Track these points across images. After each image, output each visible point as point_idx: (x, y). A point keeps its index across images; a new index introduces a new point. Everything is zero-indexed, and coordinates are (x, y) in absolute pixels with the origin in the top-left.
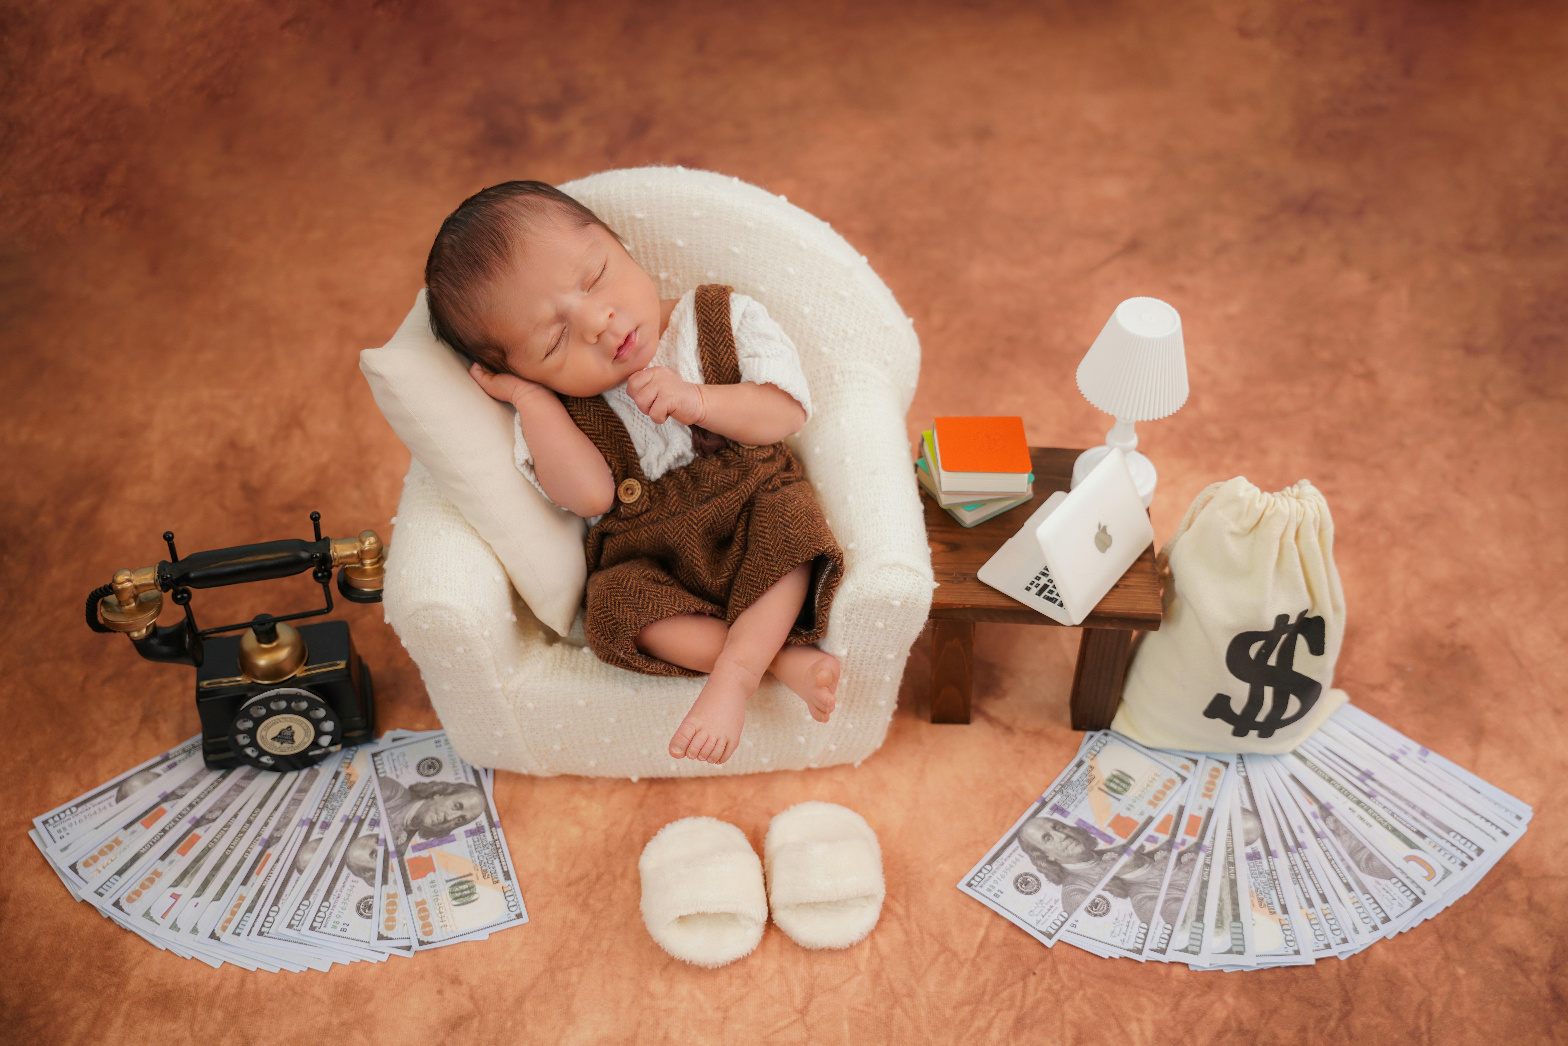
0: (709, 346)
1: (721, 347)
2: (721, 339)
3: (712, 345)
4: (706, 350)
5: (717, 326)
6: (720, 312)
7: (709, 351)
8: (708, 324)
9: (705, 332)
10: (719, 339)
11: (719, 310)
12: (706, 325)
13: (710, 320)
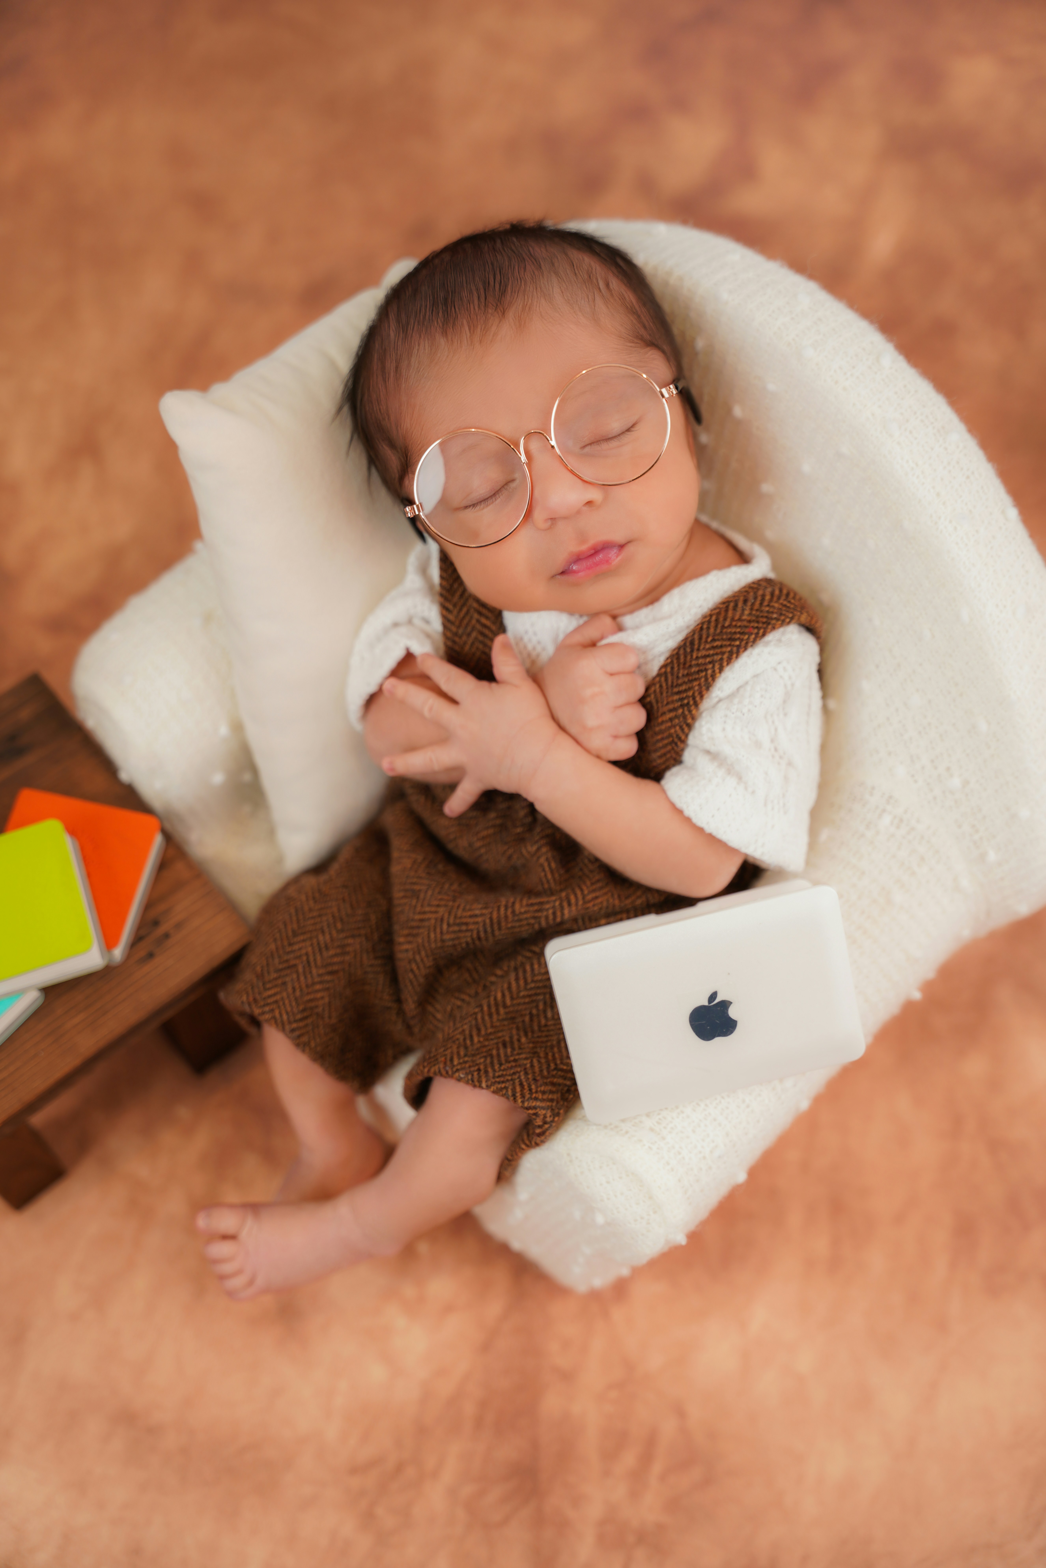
0: (666, 680)
1: (676, 697)
2: (684, 687)
3: (670, 683)
4: (660, 682)
5: (698, 665)
6: (719, 651)
7: (661, 686)
8: (692, 651)
9: (678, 659)
10: (681, 685)
11: (721, 646)
12: (688, 650)
13: (698, 650)
